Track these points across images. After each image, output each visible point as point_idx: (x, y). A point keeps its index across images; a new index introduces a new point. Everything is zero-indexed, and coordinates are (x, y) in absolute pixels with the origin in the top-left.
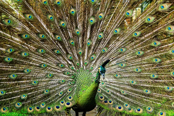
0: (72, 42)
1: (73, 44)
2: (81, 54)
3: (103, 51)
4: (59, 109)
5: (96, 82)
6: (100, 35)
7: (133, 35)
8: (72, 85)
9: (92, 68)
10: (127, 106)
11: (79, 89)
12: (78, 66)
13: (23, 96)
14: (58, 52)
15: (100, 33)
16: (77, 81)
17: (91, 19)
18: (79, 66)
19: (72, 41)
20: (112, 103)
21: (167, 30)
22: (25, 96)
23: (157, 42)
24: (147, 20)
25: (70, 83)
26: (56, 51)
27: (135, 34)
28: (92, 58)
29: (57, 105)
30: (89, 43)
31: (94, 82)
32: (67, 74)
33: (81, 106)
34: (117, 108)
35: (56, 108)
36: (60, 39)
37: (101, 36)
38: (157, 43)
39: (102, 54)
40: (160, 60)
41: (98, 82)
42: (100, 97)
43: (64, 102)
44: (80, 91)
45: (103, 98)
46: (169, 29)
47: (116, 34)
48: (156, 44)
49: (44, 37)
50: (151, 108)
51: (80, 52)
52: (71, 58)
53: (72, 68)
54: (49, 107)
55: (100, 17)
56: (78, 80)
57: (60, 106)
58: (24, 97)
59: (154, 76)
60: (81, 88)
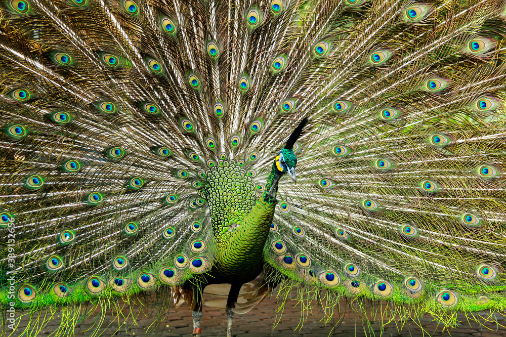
0: (194, 81)
1: (196, 85)
2: (221, 115)
3: (286, 108)
4: (174, 277)
5: (266, 200)
6: (278, 61)
7: (368, 60)
8: (200, 207)
9: (254, 156)
10: (352, 270)
11: (220, 220)
12: (212, 152)
13: (66, 236)
14: (154, 110)
15: (278, 55)
16: (213, 196)
17: (251, 14)
18: (215, 151)
19: (192, 78)
20: (308, 262)
21: (467, 50)
22: (70, 234)
23: (437, 80)
24: (408, 14)
25: (194, 204)
26: (149, 107)
27: (375, 58)
28: (254, 129)
29: (168, 268)
30: (244, 84)
31: (262, 199)
32: (183, 177)
33: (223, 269)
34: (323, 277)
35: (165, 276)
36: (161, 69)
37: (279, 64)
38: (437, 84)
39: (280, 118)
40: (446, 140)
41: (271, 200)
42: (274, 244)
43: (186, 259)
44: (221, 223)
45: (284, 248)
46: (474, 46)
47: (319, 57)
48: (434, 85)
49: (117, 62)
50: (417, 281)
51: (219, 110)
52: (190, 128)
53: (194, 157)
54: (146, 276)
55: (276, 9)
56: (214, 193)
57: (175, 271)
58: (68, 237)
59: (429, 187)
60: (225, 216)
